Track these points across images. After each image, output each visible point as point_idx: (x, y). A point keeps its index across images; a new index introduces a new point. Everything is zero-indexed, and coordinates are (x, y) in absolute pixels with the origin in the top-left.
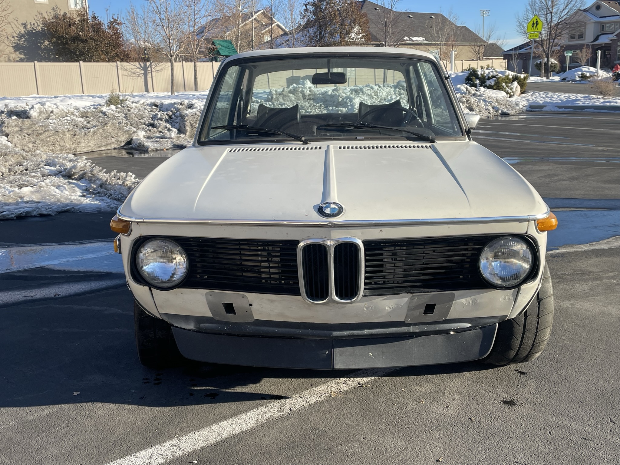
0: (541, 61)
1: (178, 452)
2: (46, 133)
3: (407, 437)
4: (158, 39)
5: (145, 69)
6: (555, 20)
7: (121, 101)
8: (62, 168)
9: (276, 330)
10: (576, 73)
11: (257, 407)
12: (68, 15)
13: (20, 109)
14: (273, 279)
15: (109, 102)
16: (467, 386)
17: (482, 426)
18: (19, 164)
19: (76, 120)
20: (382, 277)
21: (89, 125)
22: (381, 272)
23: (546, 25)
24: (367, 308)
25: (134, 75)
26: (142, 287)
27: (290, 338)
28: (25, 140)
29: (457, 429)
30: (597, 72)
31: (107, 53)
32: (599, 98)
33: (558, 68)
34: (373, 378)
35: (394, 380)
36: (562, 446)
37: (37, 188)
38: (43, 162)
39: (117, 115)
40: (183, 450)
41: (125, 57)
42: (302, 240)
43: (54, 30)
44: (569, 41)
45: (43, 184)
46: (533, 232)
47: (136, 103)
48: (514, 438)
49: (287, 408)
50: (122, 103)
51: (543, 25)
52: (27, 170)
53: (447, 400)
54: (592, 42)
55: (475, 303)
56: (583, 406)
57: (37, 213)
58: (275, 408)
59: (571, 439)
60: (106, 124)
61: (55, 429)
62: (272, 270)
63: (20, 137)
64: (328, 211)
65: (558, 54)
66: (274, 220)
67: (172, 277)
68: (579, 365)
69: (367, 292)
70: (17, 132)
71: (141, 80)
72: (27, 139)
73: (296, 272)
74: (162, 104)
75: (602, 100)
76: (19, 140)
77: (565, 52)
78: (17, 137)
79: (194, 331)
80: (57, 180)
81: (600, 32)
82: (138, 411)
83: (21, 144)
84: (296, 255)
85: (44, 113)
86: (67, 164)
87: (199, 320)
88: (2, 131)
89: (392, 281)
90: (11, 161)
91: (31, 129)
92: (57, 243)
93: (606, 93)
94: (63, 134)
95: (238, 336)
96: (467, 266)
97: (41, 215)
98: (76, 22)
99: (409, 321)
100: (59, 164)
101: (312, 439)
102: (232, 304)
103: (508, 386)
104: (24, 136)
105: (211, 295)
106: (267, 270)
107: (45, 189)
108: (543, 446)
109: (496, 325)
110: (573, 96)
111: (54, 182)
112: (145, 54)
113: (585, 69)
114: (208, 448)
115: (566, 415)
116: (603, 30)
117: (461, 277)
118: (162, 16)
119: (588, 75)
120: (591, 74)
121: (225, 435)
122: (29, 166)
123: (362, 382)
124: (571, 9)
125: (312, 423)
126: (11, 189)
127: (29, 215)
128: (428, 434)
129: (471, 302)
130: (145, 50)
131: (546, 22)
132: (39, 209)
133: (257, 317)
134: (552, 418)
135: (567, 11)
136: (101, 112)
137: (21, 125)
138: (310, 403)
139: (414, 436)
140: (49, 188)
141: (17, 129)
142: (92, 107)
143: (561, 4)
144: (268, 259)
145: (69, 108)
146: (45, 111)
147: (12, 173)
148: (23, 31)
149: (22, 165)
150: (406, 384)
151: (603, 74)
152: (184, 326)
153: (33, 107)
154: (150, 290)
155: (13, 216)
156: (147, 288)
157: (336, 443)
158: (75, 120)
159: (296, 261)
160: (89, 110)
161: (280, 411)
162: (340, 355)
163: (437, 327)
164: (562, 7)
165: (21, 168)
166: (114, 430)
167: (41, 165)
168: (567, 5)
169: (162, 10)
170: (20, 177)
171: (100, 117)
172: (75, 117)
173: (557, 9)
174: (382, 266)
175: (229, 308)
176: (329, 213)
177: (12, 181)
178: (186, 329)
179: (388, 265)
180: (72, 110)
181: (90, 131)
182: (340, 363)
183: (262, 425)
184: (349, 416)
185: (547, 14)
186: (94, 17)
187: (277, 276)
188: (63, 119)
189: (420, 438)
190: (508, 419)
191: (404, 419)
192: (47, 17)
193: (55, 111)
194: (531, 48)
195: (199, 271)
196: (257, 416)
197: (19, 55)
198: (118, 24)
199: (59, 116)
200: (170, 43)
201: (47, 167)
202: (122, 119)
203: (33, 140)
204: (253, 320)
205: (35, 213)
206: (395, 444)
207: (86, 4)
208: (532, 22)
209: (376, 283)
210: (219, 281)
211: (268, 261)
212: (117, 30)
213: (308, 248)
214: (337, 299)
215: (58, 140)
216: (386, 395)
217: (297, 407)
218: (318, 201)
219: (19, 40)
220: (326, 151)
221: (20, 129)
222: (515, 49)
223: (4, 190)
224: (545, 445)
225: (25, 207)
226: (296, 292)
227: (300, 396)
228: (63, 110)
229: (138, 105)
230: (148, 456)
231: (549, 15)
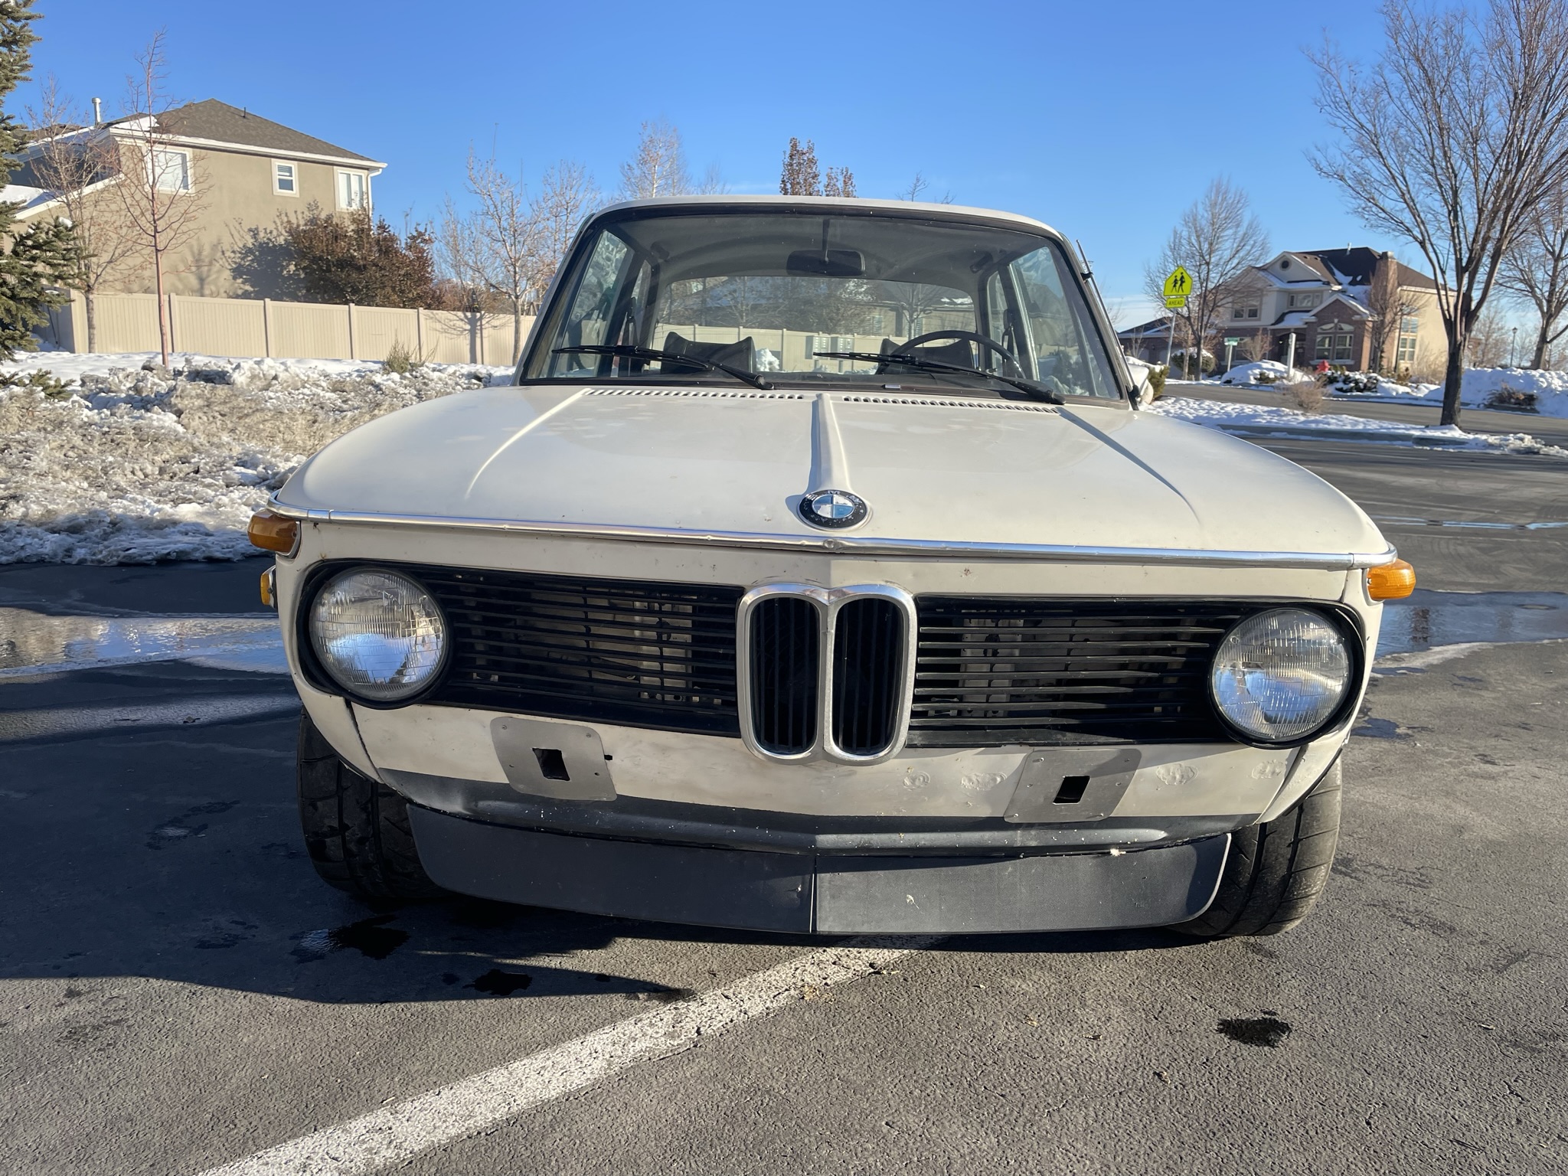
0: (1183, 351)
1: (383, 1153)
2: (258, 414)
3: (1002, 1123)
4: (496, 273)
5: (472, 322)
6: (1215, 279)
7: (412, 367)
8: (270, 472)
9: (672, 825)
10: (1250, 372)
11: (612, 1020)
12: (335, 221)
13: (215, 368)
14: (671, 690)
15: (388, 367)
16: (1137, 982)
17: (1192, 1097)
18: (183, 460)
19: (322, 395)
20: (955, 700)
21: (345, 407)
22: (954, 684)
23: (1198, 285)
24: (913, 780)
25: (453, 332)
26: (326, 696)
27: (708, 847)
28: (213, 425)
29: (1129, 1105)
30: (1288, 372)
31: (402, 292)
32: (1297, 415)
33: (1212, 367)
34: (906, 952)
35: (956, 958)
36: (1408, 1163)
37: (211, 506)
38: (231, 458)
39: (401, 390)
40: (399, 1147)
41: (434, 301)
42: (755, 585)
43: (306, 244)
44: (1232, 321)
45: (225, 499)
46: (1356, 599)
47: (439, 371)
48: (1280, 1137)
49: (690, 1026)
50: (413, 370)
51: (1192, 284)
52: (197, 472)
53: (1093, 1020)
54: (1273, 325)
55: (1189, 779)
56: (1431, 1049)
57: (203, 555)
58: (660, 1024)
59: (1426, 1142)
60: (378, 405)
61: (72, 1063)
62: (668, 667)
63: (205, 419)
64: (825, 511)
65: (1214, 342)
66: (680, 529)
67: (400, 673)
68: (1395, 938)
69: (918, 737)
70: (200, 408)
71: (464, 343)
72: (219, 423)
73: (733, 674)
74: (490, 375)
75: (1302, 418)
76: (202, 424)
77: (1226, 339)
78: (200, 418)
79: (464, 819)
80: (256, 493)
81: (1288, 308)
82: (305, 1020)
83: (207, 432)
84: (732, 627)
85: (260, 379)
86: (279, 464)
87: (476, 790)
88: (170, 404)
89: (981, 709)
90: (168, 454)
91: (228, 405)
92: (227, 615)
93: (1310, 405)
94: (291, 419)
95: (574, 835)
96: (1172, 680)
97: (211, 560)
98: (348, 234)
99: (1016, 818)
100: (264, 463)
101: (751, 1121)
102: (558, 753)
103: (1237, 985)
104: (214, 417)
105: (504, 728)
106: (654, 665)
107: (229, 509)
108: (1360, 1165)
109: (1227, 837)
110: (1248, 409)
111: (248, 498)
112: (474, 300)
113: (1267, 365)
114: (469, 1143)
115: (1397, 1072)
116: (1292, 305)
117: (1158, 709)
118: (504, 224)
119: (1272, 375)
120: (1278, 374)
121: (522, 1101)
122: (202, 466)
123: (879, 962)
124: (1243, 259)
125: (753, 1073)
126: (156, 505)
127: (185, 558)
128: (1056, 1118)
129: (1178, 777)
130: (474, 293)
131: (1197, 279)
132: (208, 547)
133: (623, 789)
134: (1364, 1079)
135: (1235, 261)
136: (372, 385)
137: (209, 396)
138: (750, 1015)
139: (1021, 1120)
140: (237, 509)
141: (199, 402)
142: (356, 374)
143: (1226, 250)
144: (660, 635)
145: (309, 373)
146: (261, 375)
147: (166, 477)
148: (250, 242)
149: (189, 463)
150: (988, 971)
151: (1298, 376)
152: (437, 804)
153: (238, 366)
154: (348, 705)
155: (149, 557)
156: (339, 701)
157: (816, 1138)
158: (319, 395)
159: (732, 642)
160: (348, 379)
161: (671, 1036)
162: (833, 897)
163: (1083, 837)
164: (1227, 255)
165: (186, 468)
166: (225, 1075)
167: (228, 465)
168: (1237, 252)
169: (504, 213)
170: (180, 485)
171: (369, 392)
172: (319, 391)
173: (1218, 257)
174: (956, 668)
175: (552, 763)
176: (829, 516)
177: (163, 491)
178: (445, 813)
179: (972, 667)
180: (316, 376)
181: (346, 416)
182: (831, 919)
183: (622, 1076)
184: (849, 1054)
185: (1200, 265)
186: (382, 227)
187: (680, 684)
188: (297, 392)
189: (1035, 1128)
190: (1254, 1080)
191: (990, 1069)
192: (294, 221)
193: (282, 376)
194: (1168, 329)
195: (480, 662)
196: (610, 1048)
197: (242, 286)
198: (425, 241)
199: (289, 386)
200: (515, 272)
201: (238, 469)
202: (411, 400)
203: (230, 425)
204: (614, 798)
205: (197, 555)
206: (973, 1146)
207: (368, 203)
208: (1173, 279)
209: (939, 714)
210: (528, 691)
211: (659, 642)
212: (422, 251)
213: (766, 609)
214: (836, 750)
215: (282, 429)
216: (940, 998)
217: (717, 1025)
218: (800, 487)
219: (243, 259)
220: (813, 403)
221: (206, 403)
222: (1138, 329)
223: (141, 507)
224: (1363, 1161)
225: (179, 542)
226: (728, 727)
227: (726, 993)
228: (298, 376)
229: (443, 376)
230: (297, 1162)
231: (1203, 267)
